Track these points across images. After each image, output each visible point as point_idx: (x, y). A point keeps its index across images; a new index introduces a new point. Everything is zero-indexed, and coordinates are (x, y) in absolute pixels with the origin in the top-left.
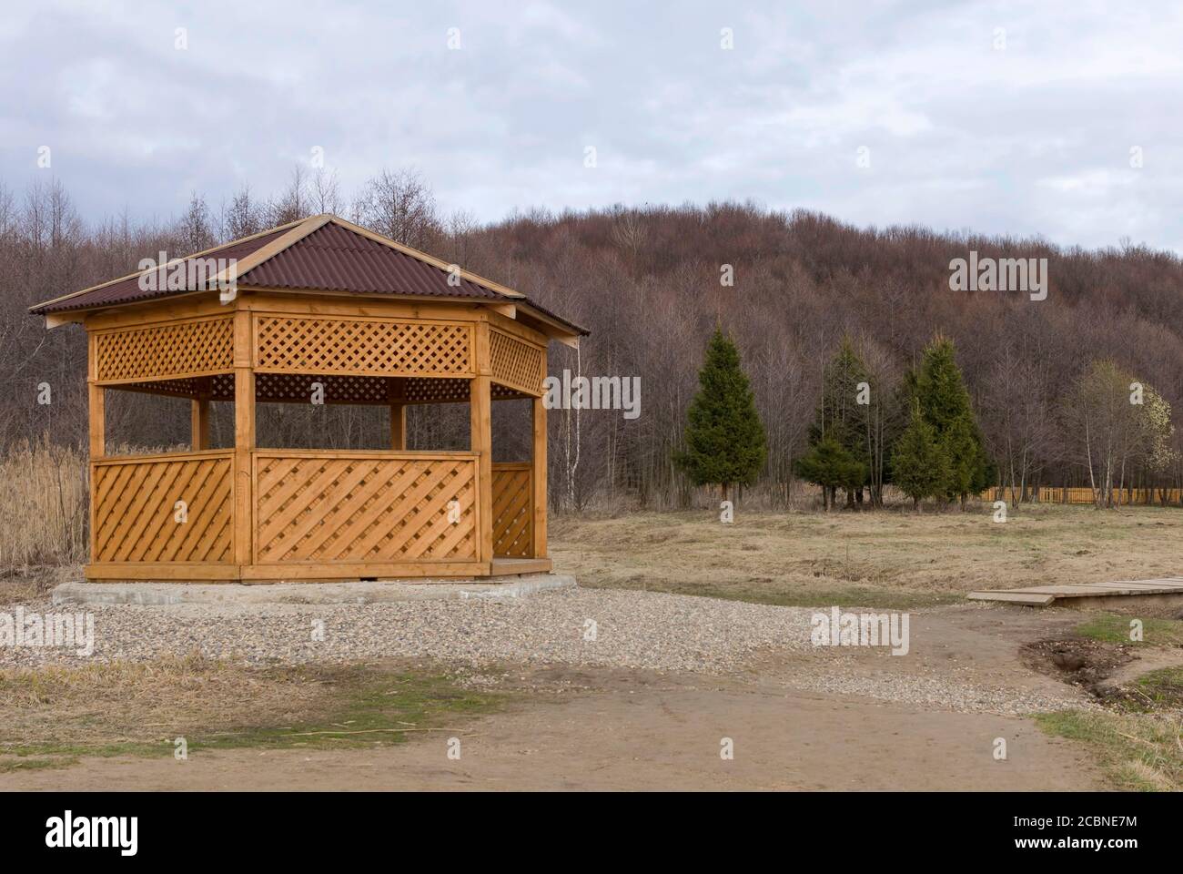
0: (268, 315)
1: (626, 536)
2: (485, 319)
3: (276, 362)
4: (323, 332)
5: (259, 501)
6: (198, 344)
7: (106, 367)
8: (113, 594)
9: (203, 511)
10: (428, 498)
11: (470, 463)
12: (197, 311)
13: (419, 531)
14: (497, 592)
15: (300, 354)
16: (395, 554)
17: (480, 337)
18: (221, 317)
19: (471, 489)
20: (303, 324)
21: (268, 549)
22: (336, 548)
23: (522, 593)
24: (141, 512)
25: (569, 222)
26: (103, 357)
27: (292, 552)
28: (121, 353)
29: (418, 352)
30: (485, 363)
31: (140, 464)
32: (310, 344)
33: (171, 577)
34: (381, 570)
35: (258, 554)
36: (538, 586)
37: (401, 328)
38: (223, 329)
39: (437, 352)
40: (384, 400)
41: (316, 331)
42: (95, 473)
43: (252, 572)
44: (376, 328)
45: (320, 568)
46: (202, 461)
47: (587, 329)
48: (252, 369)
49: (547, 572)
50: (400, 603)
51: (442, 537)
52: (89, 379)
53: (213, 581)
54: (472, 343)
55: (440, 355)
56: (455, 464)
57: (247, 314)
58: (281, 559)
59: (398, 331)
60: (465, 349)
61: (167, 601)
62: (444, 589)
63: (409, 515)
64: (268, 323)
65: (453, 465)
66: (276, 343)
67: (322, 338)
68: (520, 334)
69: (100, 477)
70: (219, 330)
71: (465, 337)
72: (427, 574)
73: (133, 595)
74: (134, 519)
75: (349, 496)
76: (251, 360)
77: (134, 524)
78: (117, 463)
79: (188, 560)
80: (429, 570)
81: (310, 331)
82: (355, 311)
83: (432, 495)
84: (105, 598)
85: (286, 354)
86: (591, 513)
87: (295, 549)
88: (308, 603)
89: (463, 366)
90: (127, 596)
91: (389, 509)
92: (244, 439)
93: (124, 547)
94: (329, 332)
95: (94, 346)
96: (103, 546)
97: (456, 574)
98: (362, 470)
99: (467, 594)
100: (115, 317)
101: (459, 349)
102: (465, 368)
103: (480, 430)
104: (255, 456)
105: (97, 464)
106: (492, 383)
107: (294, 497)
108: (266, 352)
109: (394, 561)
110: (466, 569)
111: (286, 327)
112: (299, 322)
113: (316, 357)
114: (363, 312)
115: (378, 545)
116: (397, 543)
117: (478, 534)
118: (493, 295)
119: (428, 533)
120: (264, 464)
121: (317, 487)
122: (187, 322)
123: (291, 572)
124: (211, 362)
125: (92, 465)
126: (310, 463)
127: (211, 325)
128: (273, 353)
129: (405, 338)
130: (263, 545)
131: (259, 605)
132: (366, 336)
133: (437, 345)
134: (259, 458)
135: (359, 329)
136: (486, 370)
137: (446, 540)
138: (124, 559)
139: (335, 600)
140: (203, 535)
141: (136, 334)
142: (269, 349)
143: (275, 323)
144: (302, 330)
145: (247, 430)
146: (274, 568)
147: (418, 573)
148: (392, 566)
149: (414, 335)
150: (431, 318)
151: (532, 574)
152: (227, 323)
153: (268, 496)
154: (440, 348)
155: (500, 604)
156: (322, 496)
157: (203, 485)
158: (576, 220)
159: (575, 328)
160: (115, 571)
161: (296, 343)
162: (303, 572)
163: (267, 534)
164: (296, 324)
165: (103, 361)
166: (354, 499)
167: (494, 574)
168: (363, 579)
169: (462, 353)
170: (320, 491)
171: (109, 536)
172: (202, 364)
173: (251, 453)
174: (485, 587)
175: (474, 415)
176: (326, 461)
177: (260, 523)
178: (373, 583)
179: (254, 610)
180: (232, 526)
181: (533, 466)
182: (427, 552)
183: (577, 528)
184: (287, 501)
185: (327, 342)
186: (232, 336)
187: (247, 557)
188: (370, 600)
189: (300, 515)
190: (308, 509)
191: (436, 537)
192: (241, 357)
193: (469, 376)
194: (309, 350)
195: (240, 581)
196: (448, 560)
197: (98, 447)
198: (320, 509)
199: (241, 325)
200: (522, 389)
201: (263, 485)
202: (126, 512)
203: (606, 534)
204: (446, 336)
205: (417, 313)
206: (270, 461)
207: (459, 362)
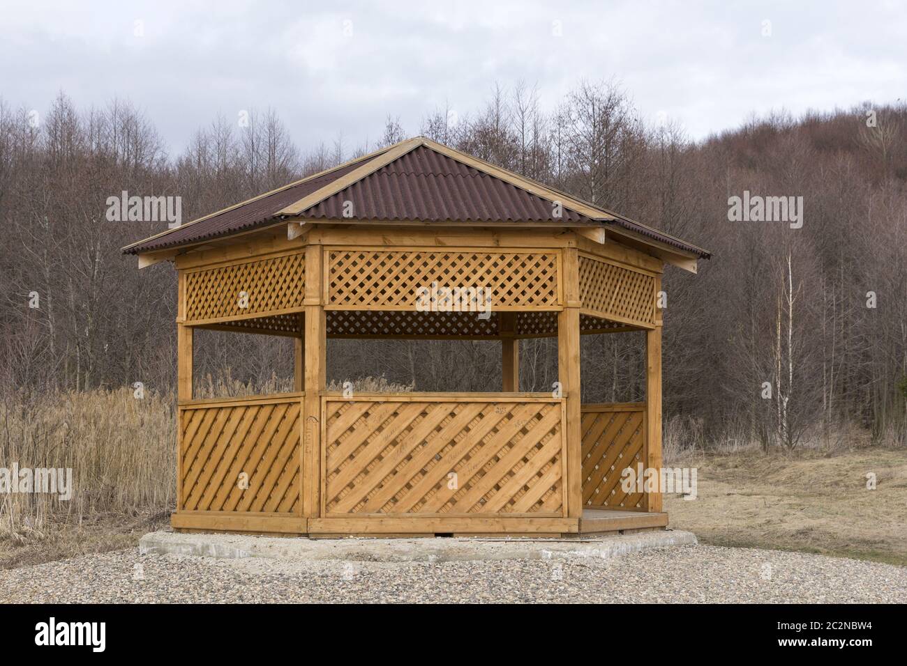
0: (340, 249)
1: (838, 478)
2: (574, 244)
3: (348, 299)
4: (397, 264)
5: (327, 448)
6: (274, 281)
7: (194, 307)
8: (191, 545)
9: (276, 458)
10: (510, 445)
11: (557, 406)
12: (272, 247)
13: (500, 481)
14: (585, 551)
15: (373, 289)
16: (473, 507)
17: (567, 265)
18: (294, 253)
19: (558, 435)
20: (376, 257)
21: (336, 500)
22: (408, 499)
23: (615, 554)
24: (222, 458)
25: (812, 126)
26: (191, 296)
27: (362, 504)
28: (206, 292)
29: (499, 283)
30: (574, 295)
31: (222, 408)
32: (383, 278)
33: (245, 529)
34: (457, 525)
35: (327, 505)
36: (639, 545)
37: (481, 258)
38: (296, 264)
39: (521, 283)
40: (495, 334)
41: (390, 264)
42: (182, 418)
43: (321, 525)
44: (453, 258)
45: (391, 522)
46: (276, 405)
47: (708, 252)
48: (323, 307)
49: (663, 528)
50: (474, 562)
51: (526, 488)
52: (178, 319)
53: (283, 534)
54: (559, 272)
55: (523, 286)
56: (540, 407)
57: (318, 249)
58: (351, 511)
59: (478, 261)
60: (551, 279)
61: (237, 555)
62: (524, 547)
63: (488, 463)
64: (340, 257)
65: (537, 408)
66: (347, 278)
67: (396, 271)
68: (623, 260)
69: (186, 421)
70: (292, 266)
71: (551, 265)
72: (507, 530)
73: (208, 547)
74: (215, 467)
75: (424, 443)
76: (321, 297)
77: (215, 471)
78: (200, 407)
79: (262, 510)
80: (510, 525)
81: (383, 264)
82: (430, 241)
83: (514, 442)
84: (184, 550)
85: (359, 289)
86: (805, 449)
87: (365, 500)
88: (376, 560)
89: (549, 297)
90: (203, 548)
91: (467, 457)
92: (313, 382)
93: (206, 495)
94: (403, 264)
95: (183, 285)
96: (188, 494)
97: (539, 531)
98: (438, 414)
99: (550, 553)
100: (201, 255)
101: (544, 279)
102: (551, 300)
103: (567, 369)
104: (324, 400)
105: (184, 408)
106: (581, 315)
107: (365, 443)
108: (337, 288)
109: (472, 515)
110: (551, 525)
111: (358, 261)
112: (372, 255)
113: (390, 292)
114: (440, 242)
115: (455, 497)
116: (475, 495)
117: (565, 485)
118: (579, 218)
119: (510, 483)
120: (333, 408)
121: (388, 433)
122: (263, 258)
123: (360, 526)
124: (285, 300)
125: (180, 408)
126: (383, 407)
127: (285, 260)
128: (344, 289)
129: (485, 268)
130: (331, 497)
131: (323, 562)
132: (443, 268)
133: (520, 276)
134: (328, 402)
135: (436, 261)
136: (574, 302)
137: (529, 493)
138: (206, 508)
139: (405, 558)
140: (276, 484)
141: (219, 272)
142: (340, 285)
143: (347, 257)
144: (375, 264)
145: (316, 371)
146: (343, 522)
147: (497, 528)
148: (469, 521)
149: (495, 265)
150: (513, 246)
151: (639, 530)
152: (300, 257)
153: (337, 443)
154: (523, 279)
155: (582, 566)
156: (394, 443)
157: (277, 431)
158: (819, 122)
159: (691, 251)
160: (197, 521)
161: (369, 278)
162: (373, 526)
163: (336, 483)
164: (369, 257)
165: (191, 301)
166: (428, 446)
167: (583, 530)
168: (437, 535)
169: (548, 283)
170: (393, 437)
171: (193, 483)
172: (277, 301)
173: (321, 397)
174: (570, 545)
175: (562, 352)
176: (399, 405)
177: (330, 472)
178: (448, 539)
179: (317, 567)
180: (301, 474)
181: (646, 407)
182: (509, 505)
183: (784, 468)
184: (357, 449)
185: (401, 276)
186: (304, 272)
187: (315, 509)
188: (442, 558)
189: (370, 463)
190: (380, 457)
191: (517, 488)
192: (310, 294)
193: (556, 308)
194: (383, 284)
195: (307, 535)
196: (529, 514)
197: (185, 390)
198: (393, 458)
199: (312, 260)
200: (626, 320)
201: (331, 431)
202: (209, 458)
203: (815, 475)
204: (530, 265)
205: (498, 241)
206: (340, 405)
207: (544, 293)
